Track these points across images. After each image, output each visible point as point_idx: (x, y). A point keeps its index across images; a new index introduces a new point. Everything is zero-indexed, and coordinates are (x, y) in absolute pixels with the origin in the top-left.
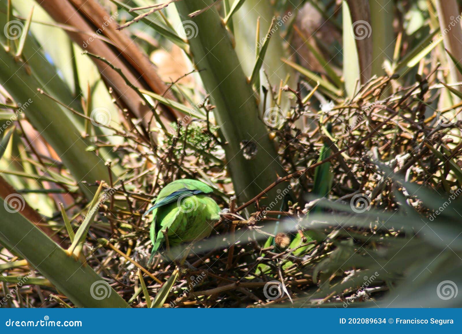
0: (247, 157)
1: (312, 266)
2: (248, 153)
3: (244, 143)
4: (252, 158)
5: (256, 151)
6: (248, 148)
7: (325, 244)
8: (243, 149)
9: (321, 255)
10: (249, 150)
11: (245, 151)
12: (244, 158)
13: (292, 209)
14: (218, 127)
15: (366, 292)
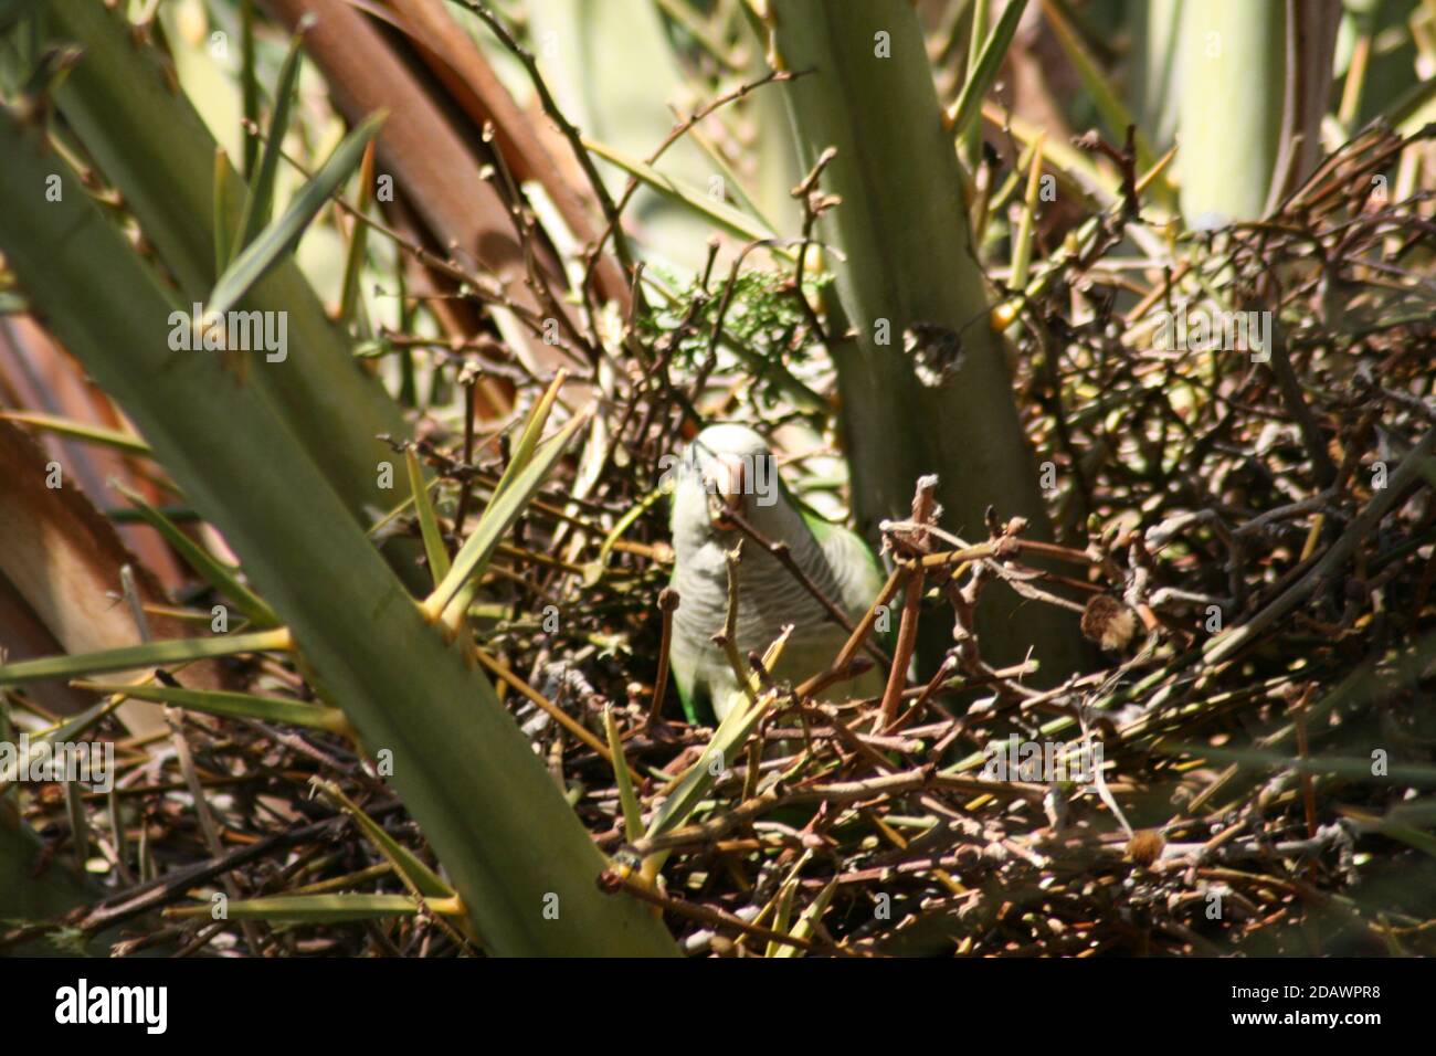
0: (927, 377)
1: (1151, 741)
2: (933, 365)
3: (917, 332)
4: (945, 381)
5: (960, 359)
6: (933, 349)
7: (1198, 668)
8: (915, 350)
9: (1183, 705)
10: (934, 355)
11: (920, 358)
12: (916, 380)
13: (1098, 542)
14: (825, 278)
15: (1345, 827)
